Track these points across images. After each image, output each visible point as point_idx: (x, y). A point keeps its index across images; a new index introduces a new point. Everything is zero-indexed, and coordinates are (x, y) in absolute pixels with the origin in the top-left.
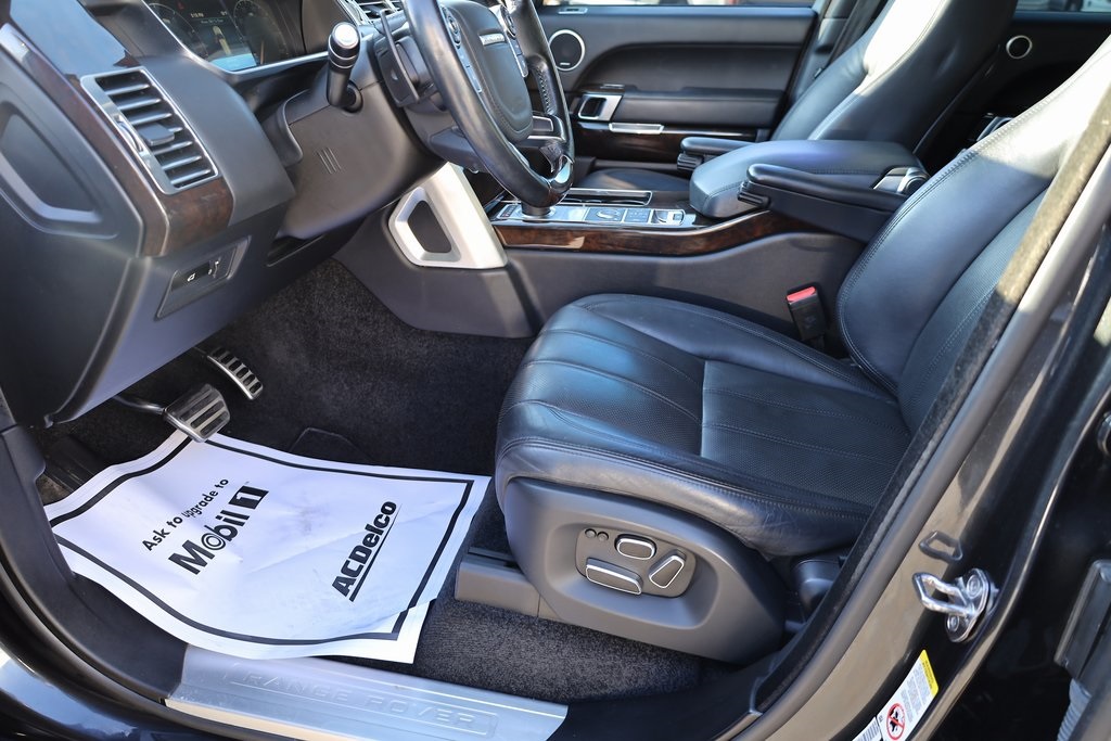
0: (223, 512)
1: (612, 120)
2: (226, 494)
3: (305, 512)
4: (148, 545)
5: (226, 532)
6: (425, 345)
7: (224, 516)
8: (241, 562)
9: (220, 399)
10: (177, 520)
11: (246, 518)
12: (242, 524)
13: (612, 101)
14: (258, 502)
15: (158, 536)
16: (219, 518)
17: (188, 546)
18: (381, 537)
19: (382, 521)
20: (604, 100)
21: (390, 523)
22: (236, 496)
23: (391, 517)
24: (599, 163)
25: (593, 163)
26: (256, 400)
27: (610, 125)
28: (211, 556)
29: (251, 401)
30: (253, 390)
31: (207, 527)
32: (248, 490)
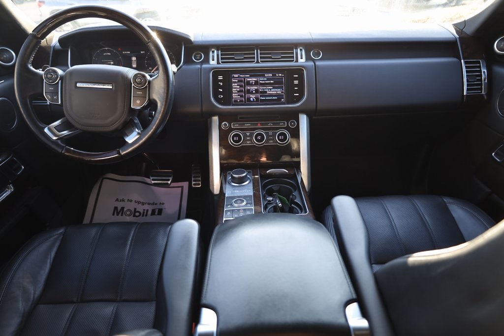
2: (155, 207)
4: (117, 200)
7: (145, 211)
11: (146, 215)
12: (143, 216)
14: (155, 215)
15: (122, 200)
17: (123, 208)
22: (156, 209)
31: (135, 209)
32: (160, 210)
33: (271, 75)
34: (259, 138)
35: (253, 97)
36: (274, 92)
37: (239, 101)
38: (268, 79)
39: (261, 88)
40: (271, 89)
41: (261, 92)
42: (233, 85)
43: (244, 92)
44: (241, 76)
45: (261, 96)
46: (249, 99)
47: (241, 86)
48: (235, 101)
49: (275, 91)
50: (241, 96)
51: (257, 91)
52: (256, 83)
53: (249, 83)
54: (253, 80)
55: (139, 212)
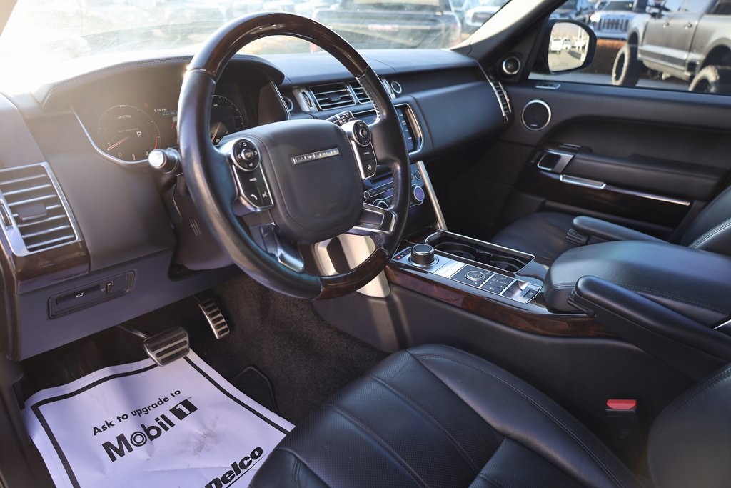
0: (163, 416)
1: (562, 174)
2: (173, 402)
3: (209, 435)
4: (96, 430)
5: (153, 432)
6: (330, 335)
7: (161, 420)
8: (148, 459)
9: (187, 339)
10: (125, 417)
11: (172, 425)
12: (167, 429)
13: (566, 157)
14: (186, 415)
15: (106, 426)
16: (157, 419)
17: (121, 438)
18: (236, 477)
19: (246, 463)
20: (559, 157)
21: (250, 467)
22: (177, 406)
23: (254, 461)
24: (549, 203)
25: (544, 203)
26: (221, 339)
27: (561, 177)
28: (130, 450)
29: (217, 340)
30: (220, 333)
31: (143, 426)
32: (186, 403)
55: (154, 428)
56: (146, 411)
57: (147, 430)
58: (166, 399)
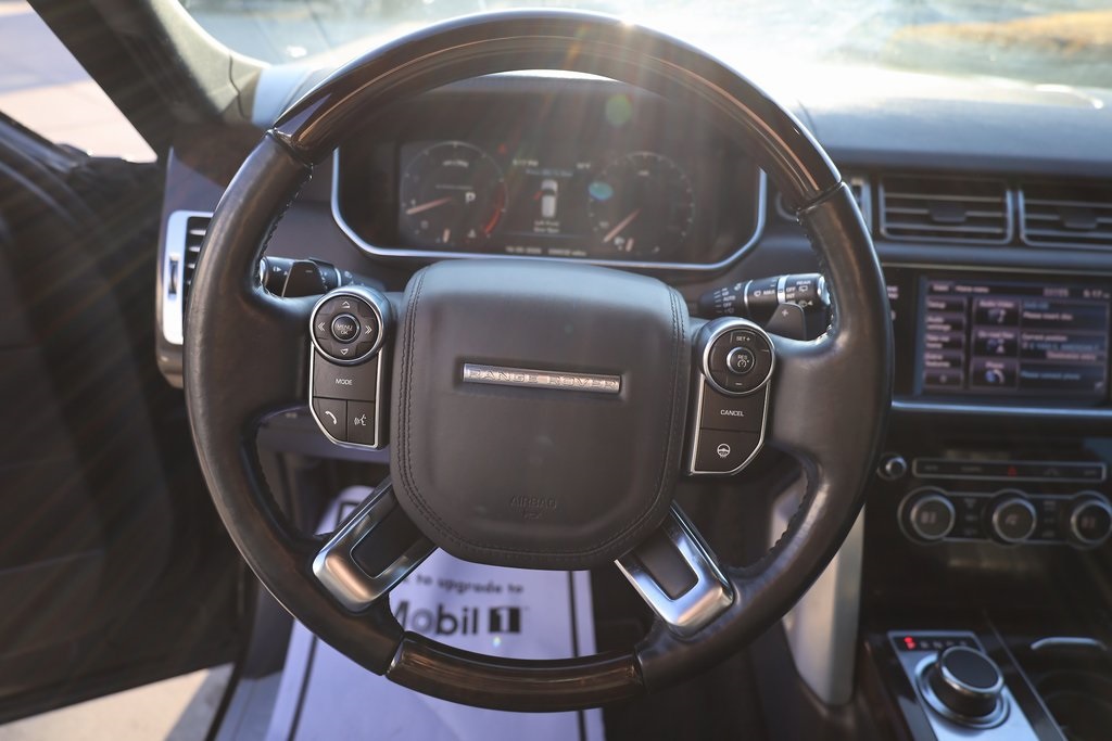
2: (502, 600)
5: (447, 625)
11: (475, 630)
12: (465, 631)
14: (500, 631)
16: (466, 610)
22: (501, 609)
31: (440, 608)
32: (515, 614)
33: (1064, 292)
34: (1012, 520)
35: (995, 368)
36: (1070, 354)
37: (943, 379)
38: (1054, 308)
39: (1027, 338)
40: (1060, 344)
41: (1028, 353)
42: (930, 319)
43: (967, 349)
44: (960, 289)
45: (1024, 367)
46: (980, 375)
47: (956, 326)
48: (933, 379)
49: (1076, 352)
50: (955, 363)
51: (1011, 347)
52: (1012, 319)
53: (984, 319)
54: (1000, 306)
55: (451, 617)
56: (462, 588)
57: (442, 616)
58: (498, 589)
